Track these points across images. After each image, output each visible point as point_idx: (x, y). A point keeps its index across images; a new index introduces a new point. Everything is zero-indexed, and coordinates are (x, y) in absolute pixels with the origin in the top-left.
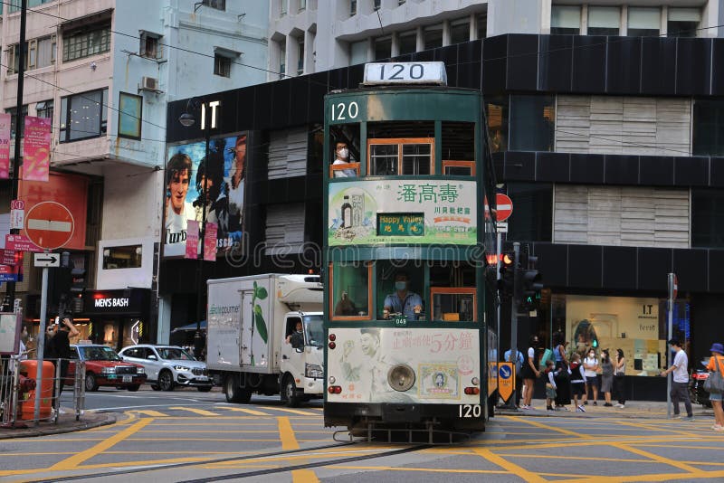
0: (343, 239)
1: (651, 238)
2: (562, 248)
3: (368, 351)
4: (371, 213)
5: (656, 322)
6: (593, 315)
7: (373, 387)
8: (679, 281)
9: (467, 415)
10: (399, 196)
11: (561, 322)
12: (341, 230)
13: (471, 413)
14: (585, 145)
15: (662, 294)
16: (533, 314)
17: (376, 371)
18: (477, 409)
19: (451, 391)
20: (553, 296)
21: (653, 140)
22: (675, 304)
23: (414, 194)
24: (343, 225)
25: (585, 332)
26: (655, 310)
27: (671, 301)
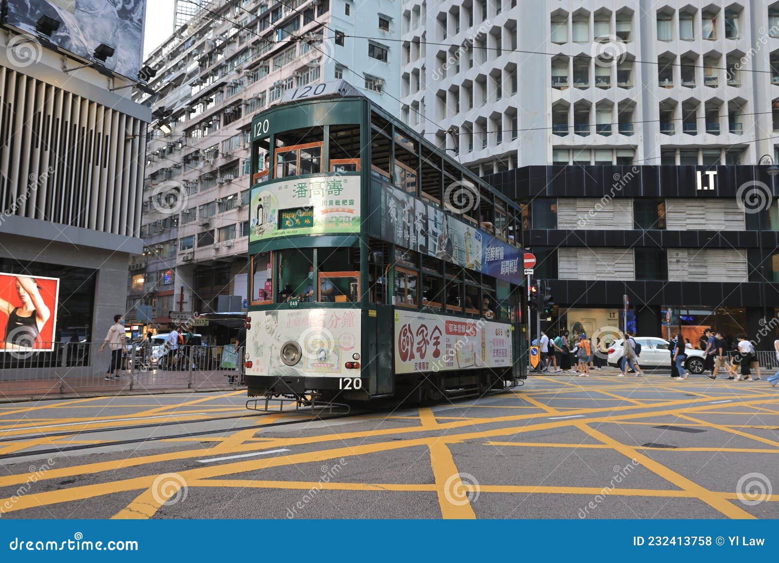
0: (257, 235)
1: (613, 275)
2: (564, 282)
3: (269, 330)
4: (274, 211)
5: (617, 322)
6: (582, 319)
7: (271, 361)
8: (630, 299)
9: (347, 388)
10: (294, 193)
11: (564, 323)
12: (256, 228)
13: (352, 385)
14: (575, 225)
15: (620, 306)
16: (549, 319)
17: (273, 348)
18: (358, 381)
19: (332, 365)
20: (560, 309)
21: (612, 221)
22: (628, 311)
23: (306, 190)
24: (257, 224)
25: (578, 328)
26: (617, 315)
27: (625, 310)
